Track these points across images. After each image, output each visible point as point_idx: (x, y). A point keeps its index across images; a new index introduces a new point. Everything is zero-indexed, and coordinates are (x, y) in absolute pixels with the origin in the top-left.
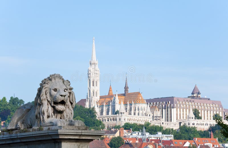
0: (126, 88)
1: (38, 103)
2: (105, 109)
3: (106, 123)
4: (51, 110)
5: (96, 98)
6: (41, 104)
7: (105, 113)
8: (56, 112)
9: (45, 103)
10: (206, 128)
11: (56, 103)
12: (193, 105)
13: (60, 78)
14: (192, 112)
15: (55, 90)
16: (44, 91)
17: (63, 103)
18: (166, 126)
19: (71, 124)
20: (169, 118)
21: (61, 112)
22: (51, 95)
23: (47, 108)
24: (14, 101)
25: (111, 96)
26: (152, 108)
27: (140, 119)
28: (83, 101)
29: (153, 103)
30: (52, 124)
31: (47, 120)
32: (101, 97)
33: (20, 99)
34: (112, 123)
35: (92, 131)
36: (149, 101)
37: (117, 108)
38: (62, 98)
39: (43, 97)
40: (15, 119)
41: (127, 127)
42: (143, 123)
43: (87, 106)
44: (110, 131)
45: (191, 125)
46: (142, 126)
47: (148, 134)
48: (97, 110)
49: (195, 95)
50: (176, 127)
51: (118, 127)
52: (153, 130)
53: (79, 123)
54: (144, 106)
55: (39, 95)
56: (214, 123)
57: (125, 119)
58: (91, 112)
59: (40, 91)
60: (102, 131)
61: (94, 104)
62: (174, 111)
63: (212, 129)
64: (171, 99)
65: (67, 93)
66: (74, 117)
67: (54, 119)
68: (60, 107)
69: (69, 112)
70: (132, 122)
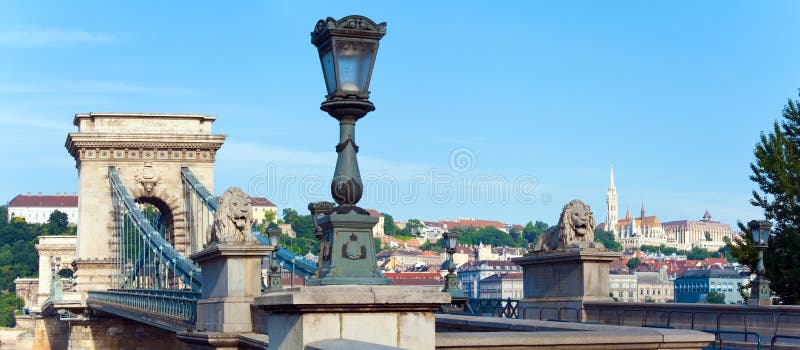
0: (642, 213)
1: (560, 227)
2: (623, 232)
3: (624, 245)
4: (573, 233)
5: (614, 222)
6: (563, 228)
7: (622, 236)
8: (578, 235)
9: (567, 226)
10: (716, 249)
11: (577, 227)
12: (703, 229)
13: (581, 203)
14: (703, 235)
15: (577, 214)
16: (566, 215)
17: (584, 226)
18: (680, 247)
19: (592, 246)
20: (682, 240)
21: (582, 235)
22: (573, 220)
23: (569, 231)
24: (539, 225)
25: (628, 220)
26: (667, 231)
27: (656, 242)
28: (603, 225)
29: (669, 226)
30: (574, 246)
31: (569, 243)
32: (619, 221)
33: (544, 222)
34: (629, 245)
35: (612, 253)
36: (664, 225)
37: (634, 231)
38: (583, 222)
39: (566, 220)
40: (540, 242)
41: (644, 248)
42: (659, 245)
43: (606, 229)
44: (627, 253)
45: (703, 247)
46: (657, 248)
47: (663, 255)
48: (616, 233)
49: (706, 219)
50: (689, 249)
51: (636, 249)
52: (668, 252)
53: (599, 245)
54: (660, 230)
55: (561, 220)
56: (723, 244)
57: (642, 241)
58: (610, 235)
59: (562, 215)
60: (620, 254)
61: (612, 227)
62: (687, 233)
63: (722, 250)
64: (684, 223)
65: (587, 217)
66: (595, 240)
67: (576, 241)
68: (581, 231)
69: (590, 235)
70: (647, 244)
